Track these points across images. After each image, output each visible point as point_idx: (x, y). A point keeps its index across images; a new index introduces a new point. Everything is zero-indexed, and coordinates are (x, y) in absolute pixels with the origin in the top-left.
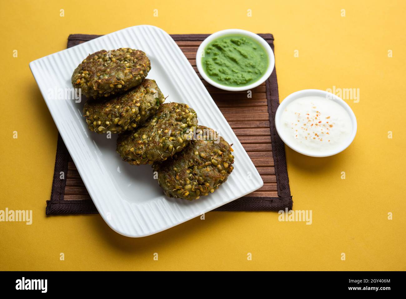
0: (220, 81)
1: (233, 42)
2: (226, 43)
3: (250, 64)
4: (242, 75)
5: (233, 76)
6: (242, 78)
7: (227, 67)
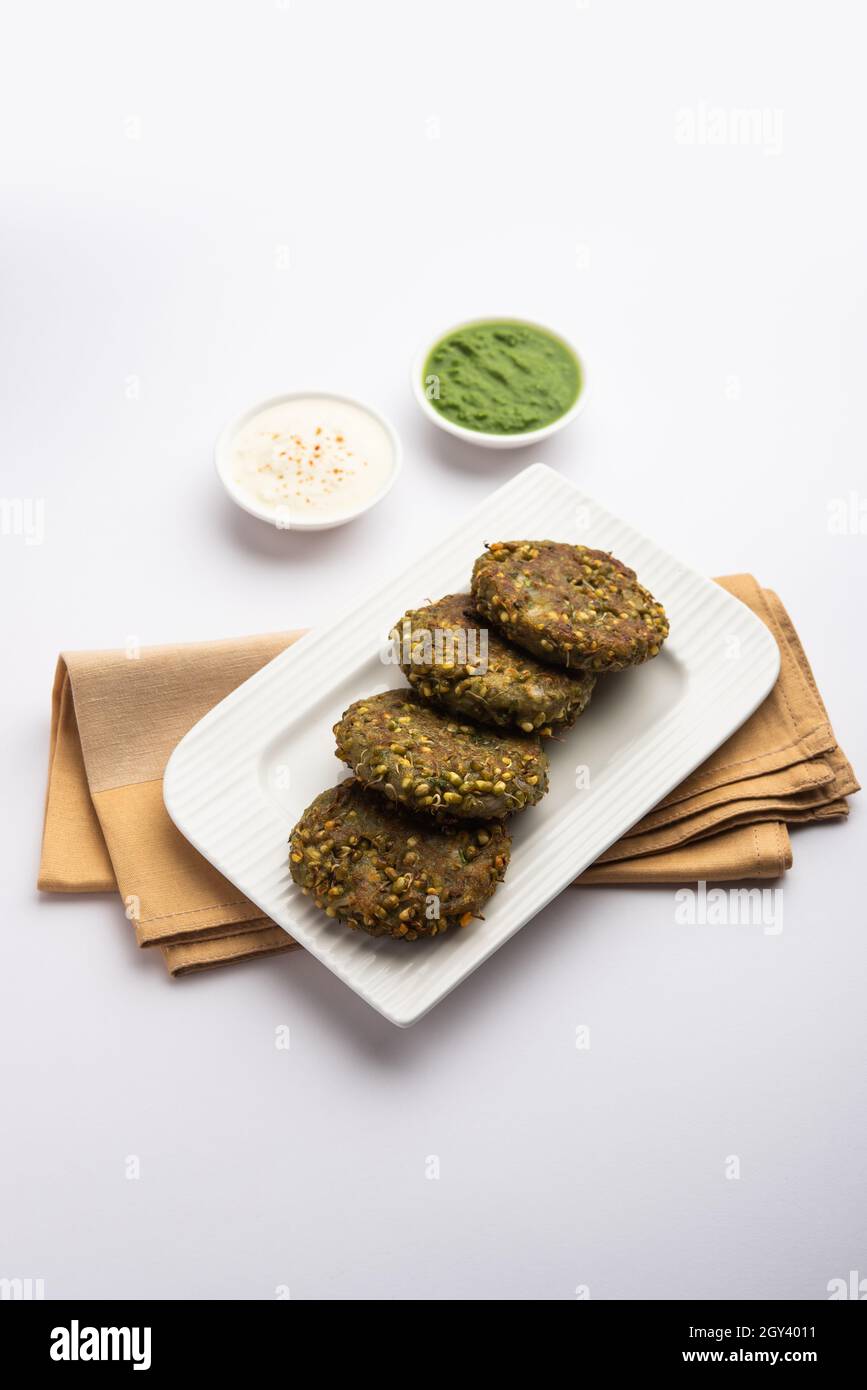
0: (463, 420)
1: (500, 338)
2: (481, 338)
3: (535, 387)
4: (516, 409)
5: (495, 411)
6: (514, 417)
7: (482, 391)
